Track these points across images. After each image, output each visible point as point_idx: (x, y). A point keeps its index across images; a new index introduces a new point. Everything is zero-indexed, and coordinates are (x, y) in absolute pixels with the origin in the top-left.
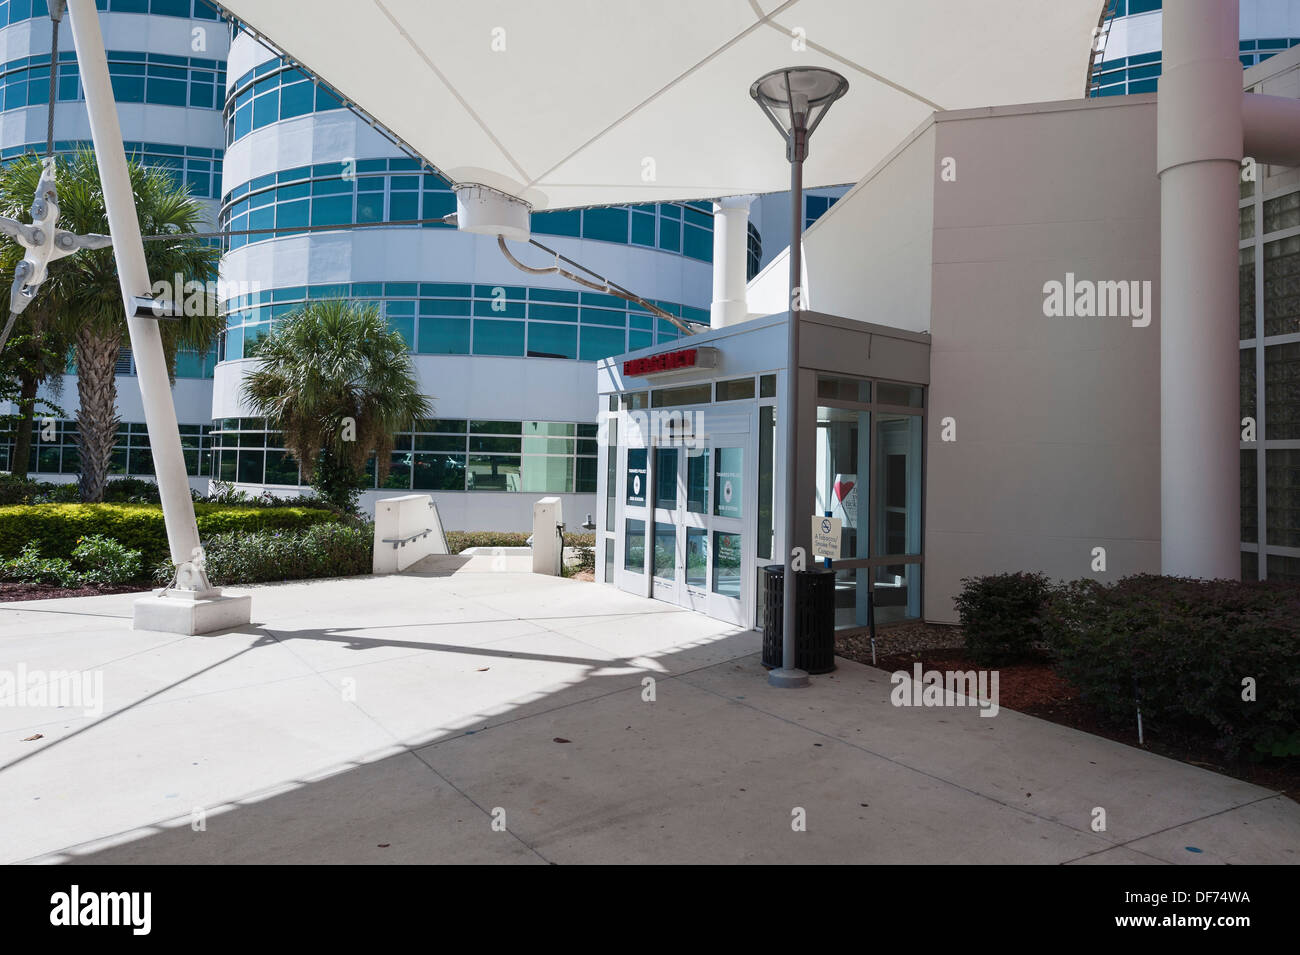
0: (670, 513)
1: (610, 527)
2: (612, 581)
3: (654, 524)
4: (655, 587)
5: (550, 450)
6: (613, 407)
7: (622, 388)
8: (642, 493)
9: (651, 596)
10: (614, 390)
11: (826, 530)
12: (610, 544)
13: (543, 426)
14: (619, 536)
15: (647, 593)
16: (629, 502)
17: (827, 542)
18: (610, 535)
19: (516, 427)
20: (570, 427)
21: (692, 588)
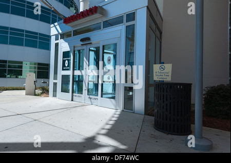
0: (81, 71)
1: (55, 78)
2: (56, 96)
3: (73, 76)
4: (74, 97)
5: (30, 69)
6: (57, 39)
7: (60, 32)
8: (69, 65)
9: (72, 100)
10: (57, 33)
11: (162, 69)
12: (55, 84)
13: (28, 63)
14: (59, 81)
15: (71, 99)
16: (63, 70)
17: (162, 74)
18: (55, 81)
19: (21, 63)
20: (35, 64)
21: (91, 96)
